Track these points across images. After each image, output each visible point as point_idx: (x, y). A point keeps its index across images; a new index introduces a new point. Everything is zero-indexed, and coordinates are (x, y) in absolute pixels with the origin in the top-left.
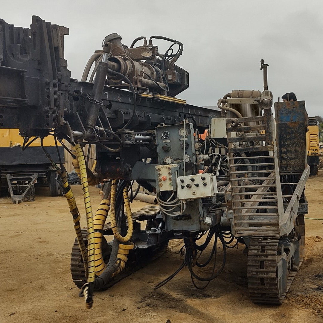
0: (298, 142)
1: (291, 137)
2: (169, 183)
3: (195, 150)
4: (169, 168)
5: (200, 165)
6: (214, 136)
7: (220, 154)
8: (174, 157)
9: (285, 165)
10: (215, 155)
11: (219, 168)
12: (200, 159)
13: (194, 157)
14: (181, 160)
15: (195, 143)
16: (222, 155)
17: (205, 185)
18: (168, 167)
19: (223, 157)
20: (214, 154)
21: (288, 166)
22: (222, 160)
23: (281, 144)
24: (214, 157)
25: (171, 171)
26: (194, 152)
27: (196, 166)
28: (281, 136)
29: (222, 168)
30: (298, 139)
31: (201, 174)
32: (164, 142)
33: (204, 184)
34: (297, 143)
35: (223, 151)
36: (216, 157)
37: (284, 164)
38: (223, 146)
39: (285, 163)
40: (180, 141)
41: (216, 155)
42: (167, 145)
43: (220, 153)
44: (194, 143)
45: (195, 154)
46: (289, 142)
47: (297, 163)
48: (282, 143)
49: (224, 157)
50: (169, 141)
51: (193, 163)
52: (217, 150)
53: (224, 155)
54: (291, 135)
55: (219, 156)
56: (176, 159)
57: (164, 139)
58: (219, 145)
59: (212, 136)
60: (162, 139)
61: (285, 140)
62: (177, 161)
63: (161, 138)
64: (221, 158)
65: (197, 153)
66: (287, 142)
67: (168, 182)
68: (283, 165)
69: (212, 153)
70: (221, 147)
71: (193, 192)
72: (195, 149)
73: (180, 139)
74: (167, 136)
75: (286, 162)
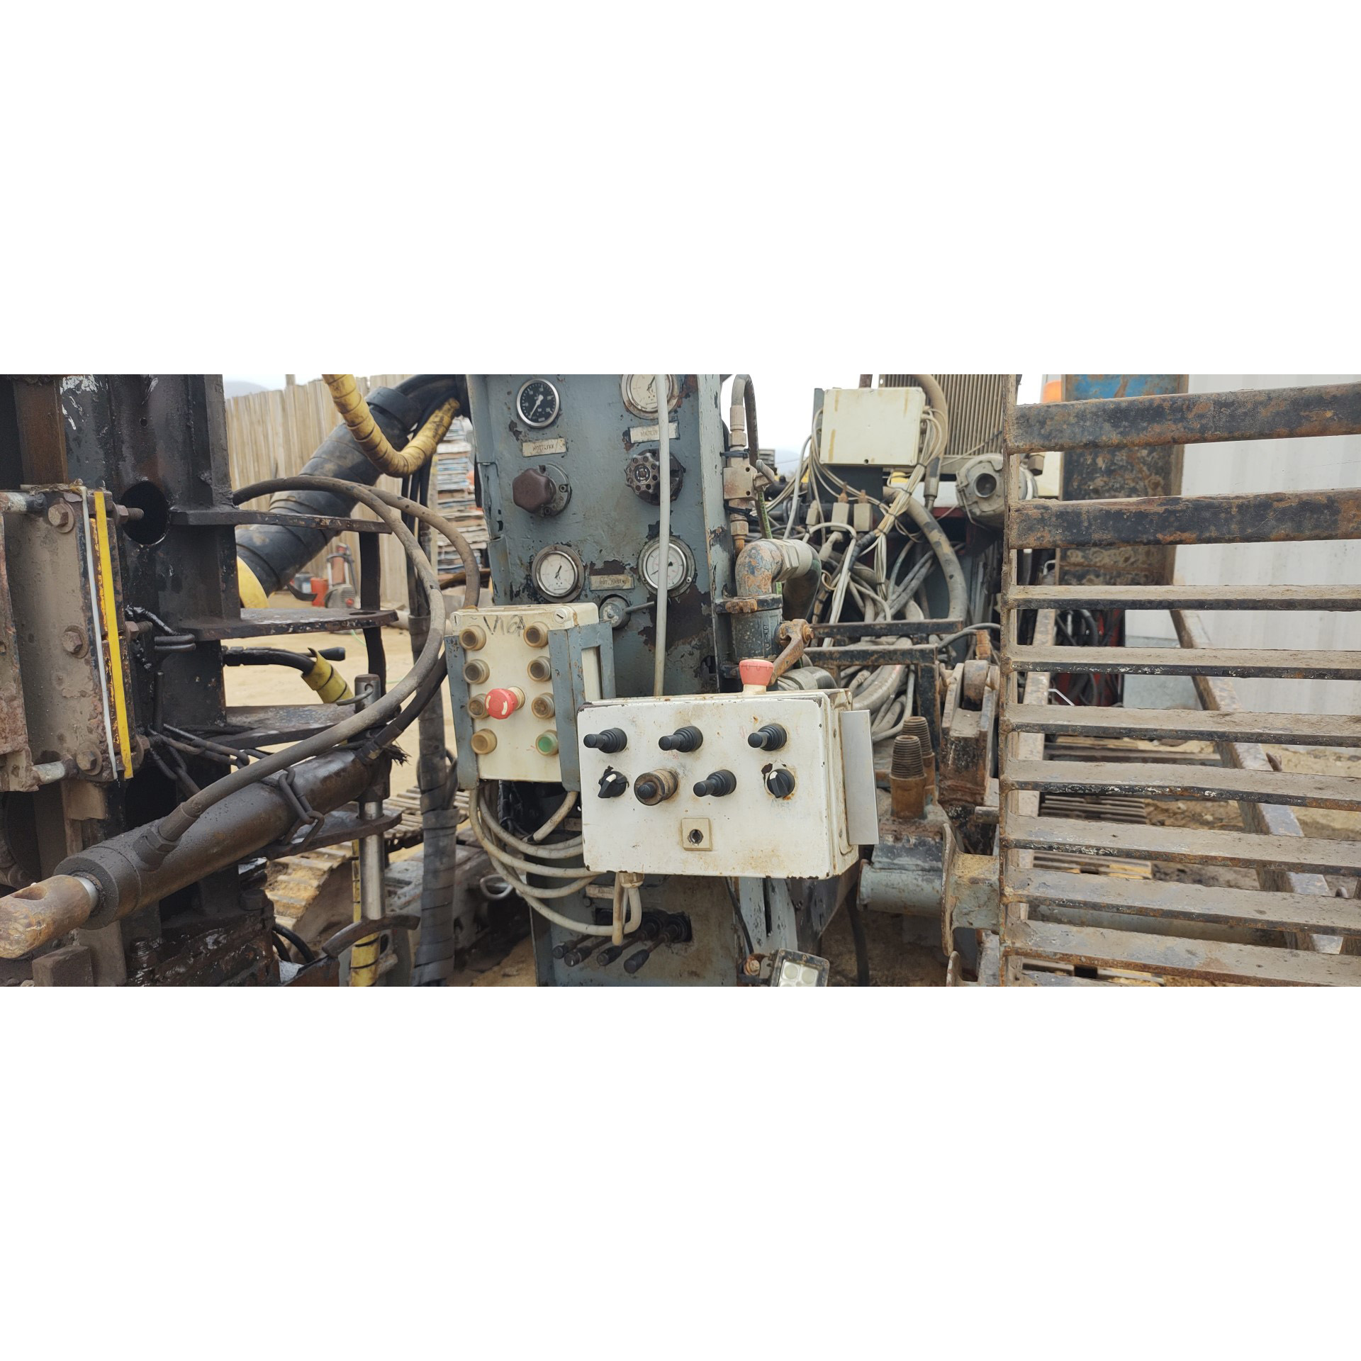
0: (1137, 483)
1: (1113, 463)
2: (538, 735)
3: (728, 510)
4: (533, 635)
5: (753, 611)
6: (831, 457)
7: (850, 528)
8: (591, 555)
9: (1078, 568)
10: (829, 531)
11: (843, 578)
12: (752, 570)
13: (717, 557)
14: (635, 570)
15: (726, 464)
16: (858, 533)
17: (782, 786)
18: (528, 625)
19: (862, 537)
20: (828, 524)
21: (1088, 572)
22: (857, 549)
23: (1071, 489)
24: (827, 539)
25: (546, 653)
26: (714, 518)
27: (726, 617)
28: (1075, 458)
29: (853, 587)
30: (1141, 471)
31: (752, 693)
32: (528, 449)
33: (770, 785)
34: (1132, 485)
35: (863, 514)
36: (835, 536)
37: (1075, 565)
38: (862, 494)
39: (1080, 559)
40: (629, 445)
41: (832, 532)
42: (543, 469)
43: (851, 522)
44: (718, 461)
45: (724, 538)
46: (1102, 484)
47: (1127, 560)
48: (1075, 484)
49: (868, 536)
50: (557, 446)
51: (707, 594)
52: (840, 511)
53: (866, 533)
54: (1114, 455)
55: (847, 534)
56: (599, 565)
57: (532, 435)
58: (849, 495)
59: (825, 459)
60: (517, 434)
61: (1088, 473)
62: (608, 582)
63: (512, 427)
64: (853, 543)
65: (741, 527)
66: (1093, 479)
67: (531, 728)
68: (1073, 569)
69: (819, 522)
70: (856, 502)
71: (686, 833)
72: (726, 502)
73: (627, 434)
74: (547, 418)
75: (1083, 557)
